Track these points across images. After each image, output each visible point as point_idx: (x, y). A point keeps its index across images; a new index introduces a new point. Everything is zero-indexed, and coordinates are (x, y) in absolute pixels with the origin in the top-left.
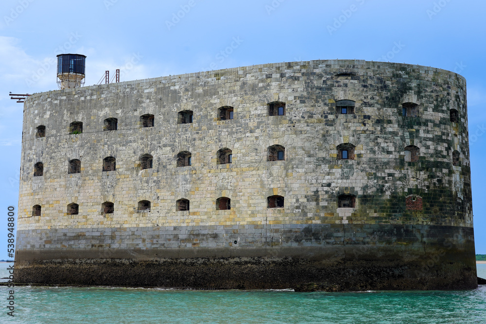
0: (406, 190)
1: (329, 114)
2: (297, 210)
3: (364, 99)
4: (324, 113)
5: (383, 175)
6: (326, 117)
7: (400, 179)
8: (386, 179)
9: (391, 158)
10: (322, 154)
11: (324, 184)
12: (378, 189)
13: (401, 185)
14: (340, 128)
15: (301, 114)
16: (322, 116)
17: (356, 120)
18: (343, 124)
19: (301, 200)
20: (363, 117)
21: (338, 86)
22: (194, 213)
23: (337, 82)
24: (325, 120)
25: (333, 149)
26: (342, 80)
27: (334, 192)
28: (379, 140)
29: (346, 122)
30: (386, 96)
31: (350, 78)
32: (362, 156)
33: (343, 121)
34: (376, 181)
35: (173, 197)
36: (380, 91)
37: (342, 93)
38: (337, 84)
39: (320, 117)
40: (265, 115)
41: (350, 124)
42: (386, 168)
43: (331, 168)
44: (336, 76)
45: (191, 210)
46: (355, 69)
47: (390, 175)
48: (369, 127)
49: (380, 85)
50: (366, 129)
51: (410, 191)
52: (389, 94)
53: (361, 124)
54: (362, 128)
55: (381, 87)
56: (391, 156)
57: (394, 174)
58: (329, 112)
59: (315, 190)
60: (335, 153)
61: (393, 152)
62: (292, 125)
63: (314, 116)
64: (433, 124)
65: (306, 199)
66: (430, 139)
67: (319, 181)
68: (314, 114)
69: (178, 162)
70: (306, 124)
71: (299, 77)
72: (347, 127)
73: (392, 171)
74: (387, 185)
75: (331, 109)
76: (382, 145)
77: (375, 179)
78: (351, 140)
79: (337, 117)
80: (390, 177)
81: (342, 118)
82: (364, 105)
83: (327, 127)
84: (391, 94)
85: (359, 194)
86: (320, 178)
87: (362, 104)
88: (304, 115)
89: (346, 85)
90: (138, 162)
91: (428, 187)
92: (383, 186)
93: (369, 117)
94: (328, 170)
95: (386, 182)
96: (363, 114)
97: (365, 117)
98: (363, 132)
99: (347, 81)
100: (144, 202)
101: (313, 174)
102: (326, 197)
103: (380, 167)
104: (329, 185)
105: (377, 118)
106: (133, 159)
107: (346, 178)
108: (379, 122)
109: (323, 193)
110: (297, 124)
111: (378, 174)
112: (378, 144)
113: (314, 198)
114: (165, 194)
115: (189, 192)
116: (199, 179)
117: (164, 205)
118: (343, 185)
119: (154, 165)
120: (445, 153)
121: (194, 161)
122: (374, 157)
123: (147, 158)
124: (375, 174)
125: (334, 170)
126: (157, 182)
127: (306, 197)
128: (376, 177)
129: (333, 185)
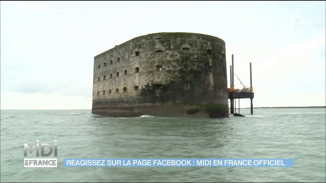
3: (166, 47)
7: (180, 78)
23: (156, 42)
28: (172, 63)
30: (175, 45)
33: (158, 56)
35: (116, 88)
37: (158, 45)
40: (134, 56)
41: (160, 57)
43: (153, 74)
44: (156, 39)
47: (176, 76)
48: (168, 58)
49: (172, 41)
50: (166, 58)
61: (178, 67)
62: (141, 59)
64: (197, 56)
66: (195, 62)
68: (148, 54)
74: (175, 80)
78: (160, 63)
83: (152, 59)
84: (177, 45)
85: (163, 84)
86: (149, 78)
88: (145, 55)
90: (109, 77)
92: (173, 80)
93: (168, 54)
96: (165, 53)
100: (110, 90)
101: (147, 77)
102: (151, 86)
103: (172, 73)
104: (152, 81)
105: (171, 54)
106: (108, 76)
107: (159, 78)
108: (172, 56)
109: (150, 84)
110: (143, 59)
111: (171, 76)
112: (171, 64)
113: (147, 86)
114: (114, 87)
115: (118, 86)
116: (120, 81)
117: (114, 91)
118: (157, 81)
119: (112, 77)
120: (203, 67)
121: (120, 75)
122: (170, 69)
123: (111, 75)
124: (170, 76)
125: (154, 75)
126: (113, 83)
127: (145, 86)
128: (170, 77)
129: (154, 81)
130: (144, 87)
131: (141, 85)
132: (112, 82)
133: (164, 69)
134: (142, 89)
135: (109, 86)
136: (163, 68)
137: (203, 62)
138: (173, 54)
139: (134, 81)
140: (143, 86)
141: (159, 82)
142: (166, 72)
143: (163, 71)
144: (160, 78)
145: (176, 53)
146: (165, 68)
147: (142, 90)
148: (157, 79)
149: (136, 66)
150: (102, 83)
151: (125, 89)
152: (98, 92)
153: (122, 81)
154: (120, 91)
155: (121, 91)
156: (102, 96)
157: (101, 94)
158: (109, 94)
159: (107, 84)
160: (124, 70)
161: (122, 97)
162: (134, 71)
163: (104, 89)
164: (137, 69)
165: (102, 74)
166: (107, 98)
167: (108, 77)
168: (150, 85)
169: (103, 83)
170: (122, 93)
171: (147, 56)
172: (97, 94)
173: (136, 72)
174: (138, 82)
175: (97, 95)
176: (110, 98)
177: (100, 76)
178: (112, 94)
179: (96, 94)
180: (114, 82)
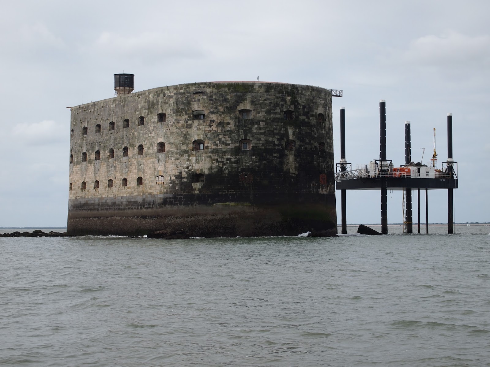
0: (240, 170)
1: (189, 120)
2: (170, 185)
3: (210, 109)
4: (186, 120)
5: (223, 160)
6: (187, 122)
7: (235, 162)
8: (225, 162)
9: (229, 148)
10: (184, 148)
11: (185, 167)
12: (218, 170)
13: (236, 167)
14: (195, 129)
15: (173, 121)
16: (184, 122)
17: (205, 124)
18: (197, 127)
19: (172, 178)
20: (209, 122)
21: (194, 101)
22: (129, 188)
23: (194, 98)
24: (186, 124)
25: (190, 144)
26: (197, 97)
27: (191, 172)
28: (221, 136)
29: (199, 125)
30: (226, 106)
31: (201, 95)
32: (208, 147)
33: (197, 124)
34: (217, 164)
35: (121, 177)
36: (222, 103)
37: (196, 105)
38: (193, 100)
39: (183, 122)
40: (156, 122)
41: (201, 126)
42: (225, 155)
43: (189, 156)
44: (193, 94)
45: (128, 186)
46: (205, 89)
47: (227, 160)
48: (214, 128)
49: (222, 99)
50: (211, 129)
51: (243, 170)
52: (228, 104)
53: (208, 126)
54: (209, 129)
55: (223, 100)
56: (229, 147)
57: (231, 159)
58: (189, 119)
59: (180, 171)
60: (191, 146)
61: (230, 144)
62: (168, 128)
63: (180, 122)
64: (264, 123)
65: (175, 177)
66: (262, 134)
67: (182, 165)
68: (180, 121)
69: (123, 154)
70: (176, 128)
71: (172, 96)
72: (199, 128)
73: (229, 157)
74: (225, 166)
75: (190, 117)
76: (223, 139)
77: (217, 163)
78: (202, 137)
79: (193, 122)
80: (227, 162)
81: (196, 122)
82: (210, 113)
83: (187, 129)
84: (230, 104)
85: (206, 173)
86: (183, 163)
87: (209, 113)
88: (175, 122)
89: (199, 100)
90: (108, 154)
91: (258, 167)
92: (223, 167)
93: (213, 121)
94: (187, 158)
95: (225, 165)
96: (209, 119)
97: (211, 121)
98: (209, 132)
99: (200, 97)
100: (110, 181)
101: (179, 161)
102: (186, 176)
103: (221, 155)
104: (188, 168)
105: (219, 122)
106: (106, 152)
107: (198, 163)
108: (221, 124)
109: (185, 173)
110: (171, 128)
111: (219, 160)
112: (220, 139)
113: (179, 177)
114: (118, 175)
115: (127, 173)
116: (131, 165)
117: (118, 183)
118: (196, 168)
119: (114, 156)
120: (276, 142)
121: (129, 153)
122: (217, 148)
123: (112, 151)
124: (217, 159)
125: (191, 158)
126: (115, 167)
127: (175, 176)
128: (218, 162)
129: (190, 168)
130: (173, 178)
131: (169, 173)
132: (115, 165)
133: (207, 147)
134: (170, 181)
135: (108, 172)
136: (206, 145)
137: (277, 134)
138: (222, 121)
139: (156, 167)
140: (172, 176)
141: (198, 170)
142: (209, 153)
143: (206, 150)
144: (201, 162)
145: (228, 119)
146: (209, 145)
147: (171, 183)
148: (195, 164)
149: (160, 140)
150: (92, 165)
151: (140, 181)
152: (84, 183)
153: (133, 165)
154: (130, 183)
155: (132, 183)
156: (92, 190)
157: (90, 186)
158: (107, 189)
159: (104, 168)
160: (138, 145)
161: (135, 194)
162: (155, 148)
163: (96, 177)
164: (161, 146)
165: (93, 148)
166: (104, 196)
167: (104, 154)
168: (184, 175)
169: (94, 165)
170: (134, 187)
171: (178, 123)
172: (81, 187)
173: (159, 150)
174: (163, 168)
175: (82, 189)
176: (110, 196)
177: (88, 150)
178: (114, 189)
179: (79, 187)
180: (118, 166)
